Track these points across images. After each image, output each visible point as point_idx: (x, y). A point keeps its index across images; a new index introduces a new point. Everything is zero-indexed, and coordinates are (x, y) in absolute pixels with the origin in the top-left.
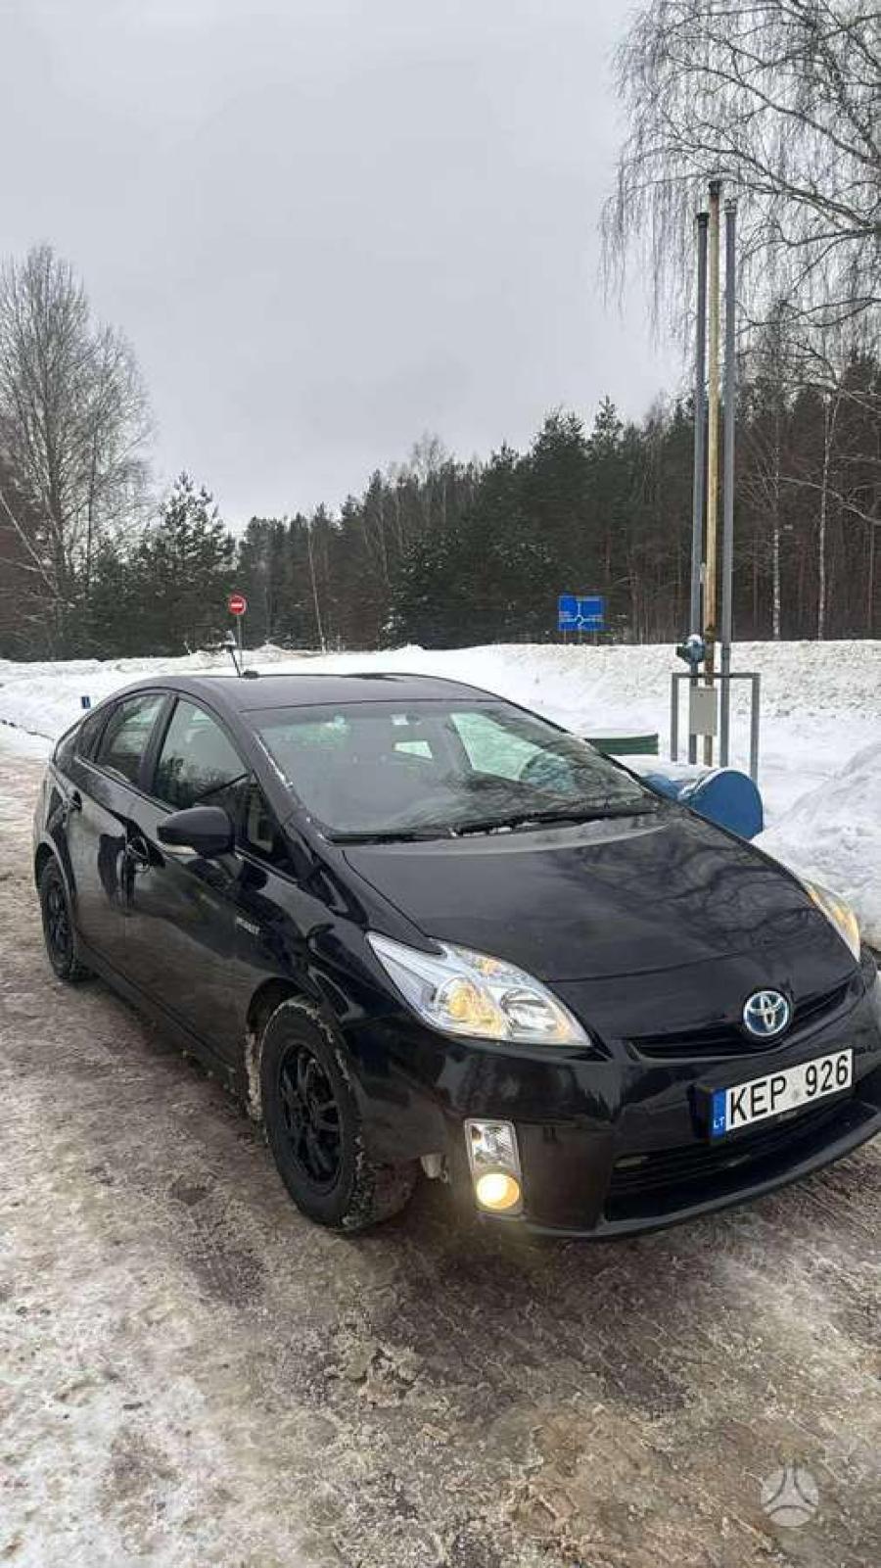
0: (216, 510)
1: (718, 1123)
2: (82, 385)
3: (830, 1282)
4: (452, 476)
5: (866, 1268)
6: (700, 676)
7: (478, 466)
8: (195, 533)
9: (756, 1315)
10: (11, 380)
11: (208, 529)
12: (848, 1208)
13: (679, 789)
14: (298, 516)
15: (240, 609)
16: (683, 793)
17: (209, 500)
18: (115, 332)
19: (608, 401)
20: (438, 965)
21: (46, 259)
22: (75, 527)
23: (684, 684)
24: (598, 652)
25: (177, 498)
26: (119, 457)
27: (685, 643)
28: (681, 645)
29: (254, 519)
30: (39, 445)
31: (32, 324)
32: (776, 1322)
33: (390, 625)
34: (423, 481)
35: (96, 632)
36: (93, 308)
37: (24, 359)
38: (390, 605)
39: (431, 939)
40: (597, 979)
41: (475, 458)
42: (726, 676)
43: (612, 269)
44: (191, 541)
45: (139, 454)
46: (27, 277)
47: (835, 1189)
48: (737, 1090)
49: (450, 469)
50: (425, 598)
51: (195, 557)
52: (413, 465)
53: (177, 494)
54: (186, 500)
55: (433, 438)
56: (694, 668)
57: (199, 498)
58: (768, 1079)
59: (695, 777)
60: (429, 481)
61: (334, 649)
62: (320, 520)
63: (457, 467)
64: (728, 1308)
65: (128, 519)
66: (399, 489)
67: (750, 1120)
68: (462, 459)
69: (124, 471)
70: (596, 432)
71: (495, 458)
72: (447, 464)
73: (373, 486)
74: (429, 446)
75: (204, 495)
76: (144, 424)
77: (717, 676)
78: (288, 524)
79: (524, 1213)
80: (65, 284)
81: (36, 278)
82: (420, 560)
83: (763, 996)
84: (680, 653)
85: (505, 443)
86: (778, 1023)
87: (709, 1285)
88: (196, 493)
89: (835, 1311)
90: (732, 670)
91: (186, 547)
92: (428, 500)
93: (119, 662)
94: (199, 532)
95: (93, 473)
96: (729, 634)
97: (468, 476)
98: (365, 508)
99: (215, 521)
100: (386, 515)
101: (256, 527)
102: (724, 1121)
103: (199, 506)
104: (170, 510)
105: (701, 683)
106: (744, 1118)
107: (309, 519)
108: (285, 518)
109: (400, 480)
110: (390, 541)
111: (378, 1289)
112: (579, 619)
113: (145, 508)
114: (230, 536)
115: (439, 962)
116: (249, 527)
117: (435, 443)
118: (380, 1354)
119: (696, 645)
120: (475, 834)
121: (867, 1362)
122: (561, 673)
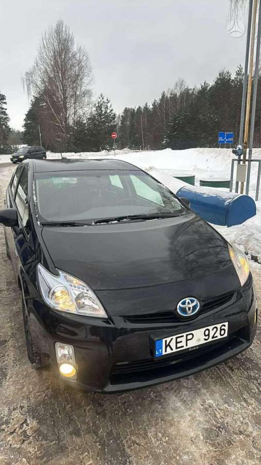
0: (111, 105)
1: (158, 352)
2: (72, 65)
3: (209, 412)
4: (188, 93)
5: (226, 408)
6: (241, 160)
7: (196, 89)
8: (105, 112)
9: (172, 425)
10: (52, 65)
11: (108, 111)
12: (231, 377)
13: (225, 202)
14: (139, 107)
15: (115, 137)
16: (226, 203)
17: (109, 102)
18: (82, 48)
19: (240, 66)
20: (55, 280)
21: (61, 25)
22: (71, 111)
23: (236, 162)
24: (228, 151)
25: (99, 101)
26: (83, 89)
27: (236, 149)
28: (234, 149)
29: (126, 108)
30: (60, 86)
31: (57, 46)
32: (179, 430)
33: (164, 142)
34: (178, 94)
35: (75, 144)
36: (76, 40)
37: (55, 59)
38: (165, 135)
39: (56, 269)
40: (115, 290)
41: (195, 86)
42: (250, 161)
43: (234, 14)
44: (103, 115)
45: (89, 87)
46: (56, 31)
47: (229, 367)
48: (168, 339)
49: (187, 90)
50: (176, 133)
51: (104, 120)
52: (175, 89)
53: (99, 100)
54: (102, 102)
55: (181, 80)
56: (239, 158)
57: (106, 101)
58: (185, 334)
59: (231, 197)
60: (180, 94)
61: (147, 150)
62: (146, 108)
63: (190, 89)
64: (162, 420)
65: (85, 109)
66: (170, 97)
67: (175, 350)
68: (191, 87)
69: (84, 94)
70: (236, 77)
71: (202, 86)
72: (186, 89)
73: (162, 96)
74: (181, 83)
75: (107, 100)
76: (91, 78)
77: (247, 160)
78: (136, 109)
79: (77, 379)
80: (67, 33)
81: (58, 32)
82: (176, 120)
83: (187, 300)
84: (234, 152)
85: (205, 81)
86: (193, 310)
87: (160, 407)
88: (105, 100)
89: (205, 426)
90: (252, 159)
91: (102, 117)
92: (179, 101)
93: (80, 153)
94: (106, 112)
95: (76, 94)
96: (252, 146)
97: (193, 92)
98: (160, 104)
99: (111, 109)
100: (166, 106)
101: (126, 111)
102: (162, 351)
103: (106, 104)
104: (97, 105)
105: (241, 162)
106: (172, 349)
107: (142, 108)
108: (135, 107)
109: (171, 94)
110: (167, 115)
111: (38, 392)
112: (225, 140)
113: (91, 105)
114: (115, 114)
115: (56, 279)
116: (124, 111)
117: (182, 82)
118: (26, 421)
119: (239, 149)
120: (102, 223)
121: (207, 456)
122: (215, 158)
